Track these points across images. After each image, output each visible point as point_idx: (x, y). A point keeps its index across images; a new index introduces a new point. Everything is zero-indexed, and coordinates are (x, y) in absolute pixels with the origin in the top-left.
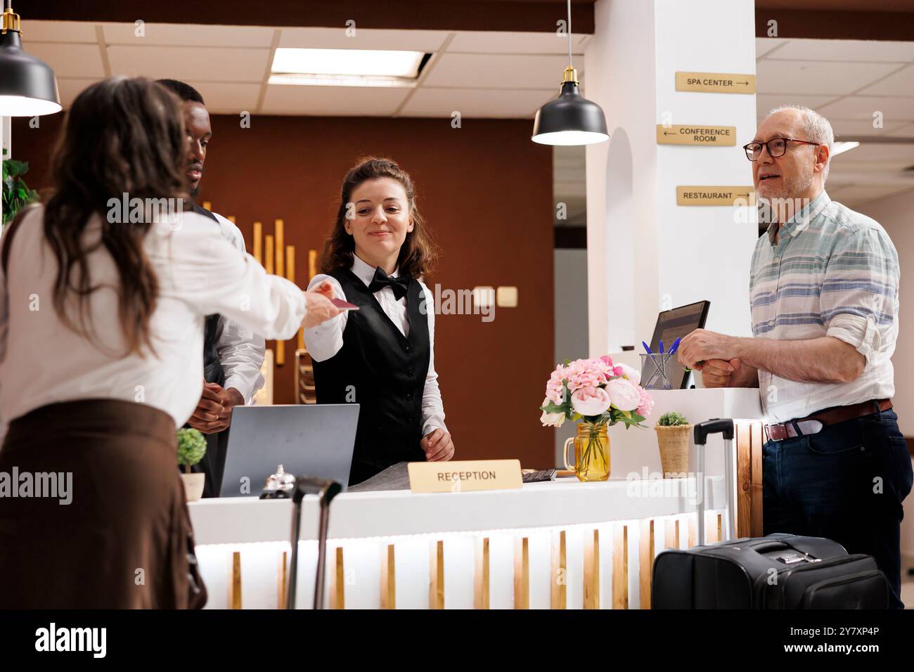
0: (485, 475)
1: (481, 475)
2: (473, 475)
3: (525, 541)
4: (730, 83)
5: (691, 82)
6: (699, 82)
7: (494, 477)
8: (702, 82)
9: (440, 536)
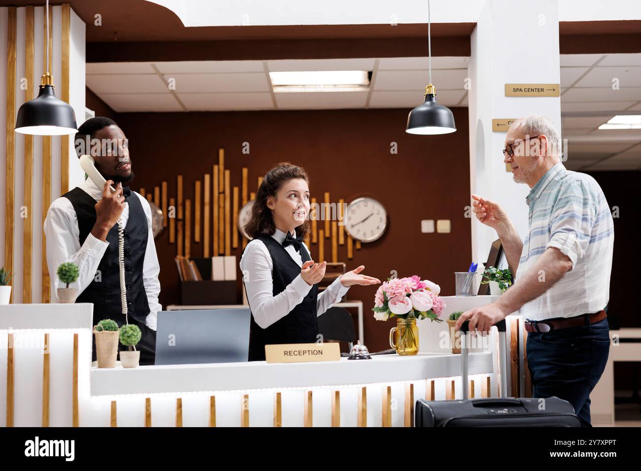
0: (315, 352)
1: (313, 353)
2: (307, 352)
3: (337, 393)
4: (542, 90)
5: (515, 90)
6: (521, 90)
7: (322, 353)
8: (523, 90)
9: (279, 390)
